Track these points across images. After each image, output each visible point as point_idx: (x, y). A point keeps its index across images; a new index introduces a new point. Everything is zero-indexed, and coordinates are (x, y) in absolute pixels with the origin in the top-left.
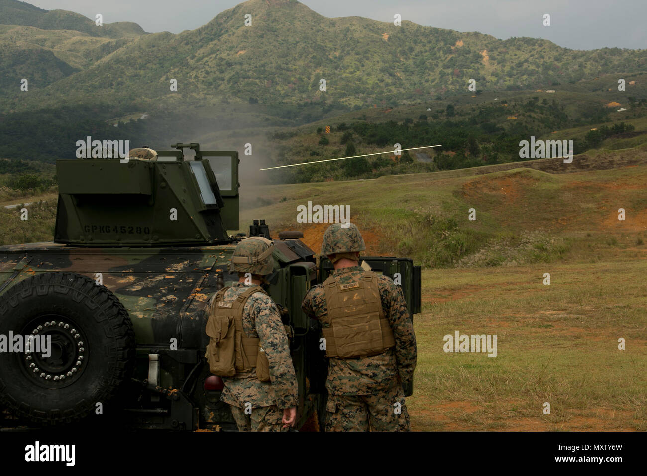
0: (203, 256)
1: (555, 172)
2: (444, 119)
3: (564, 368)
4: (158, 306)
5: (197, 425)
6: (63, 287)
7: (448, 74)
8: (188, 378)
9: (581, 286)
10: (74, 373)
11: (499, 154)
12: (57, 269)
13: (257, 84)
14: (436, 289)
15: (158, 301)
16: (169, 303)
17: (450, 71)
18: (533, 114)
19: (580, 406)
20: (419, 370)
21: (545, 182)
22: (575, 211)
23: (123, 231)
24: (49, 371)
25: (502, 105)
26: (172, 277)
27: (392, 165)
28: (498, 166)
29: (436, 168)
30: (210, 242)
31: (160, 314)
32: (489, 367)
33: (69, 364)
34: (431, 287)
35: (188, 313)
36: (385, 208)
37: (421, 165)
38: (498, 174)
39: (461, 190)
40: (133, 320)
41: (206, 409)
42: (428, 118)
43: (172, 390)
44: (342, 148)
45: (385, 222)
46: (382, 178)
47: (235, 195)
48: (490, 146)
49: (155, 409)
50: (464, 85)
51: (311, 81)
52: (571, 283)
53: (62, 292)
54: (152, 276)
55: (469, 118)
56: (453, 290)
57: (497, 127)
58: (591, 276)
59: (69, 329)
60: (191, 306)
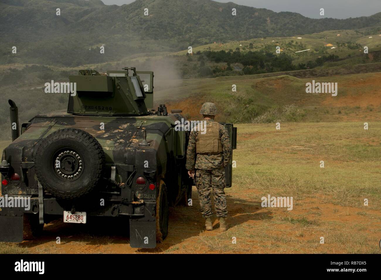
0: (136, 121)
1: (300, 77)
2: (248, 50)
3: (302, 174)
4: (115, 145)
5: (133, 199)
6: (73, 135)
7: (251, 28)
8: (129, 178)
9: (311, 134)
10: (78, 175)
11: (274, 67)
12: (69, 126)
13: (158, 31)
14: (243, 134)
15: (116, 142)
16: (121, 143)
17: (251, 27)
18: (290, 49)
19: (309, 192)
20: (234, 173)
21: (296, 82)
22: (309, 96)
23: (99, 108)
24: (66, 173)
25: (276, 44)
26: (122, 131)
27: (223, 72)
28: (274, 74)
29: (244, 73)
30: (139, 114)
31: (117, 148)
32: (267, 173)
33: (75, 171)
34: (240, 133)
35: (129, 148)
36: (218, 93)
37: (236, 72)
38: (273, 78)
39: (255, 85)
40: (104, 151)
41: (137, 192)
42: (240, 49)
43: (122, 183)
44: (198, 63)
45: (218, 100)
46: (217, 78)
47: (151, 92)
48: (270, 64)
49: (113, 192)
50: (258, 34)
51: (184, 30)
52: (306, 132)
53: (72, 138)
54: (113, 130)
55: (260, 50)
56: (251, 135)
57: (273, 54)
58: (316, 129)
59: (75, 155)
60: (131, 145)
